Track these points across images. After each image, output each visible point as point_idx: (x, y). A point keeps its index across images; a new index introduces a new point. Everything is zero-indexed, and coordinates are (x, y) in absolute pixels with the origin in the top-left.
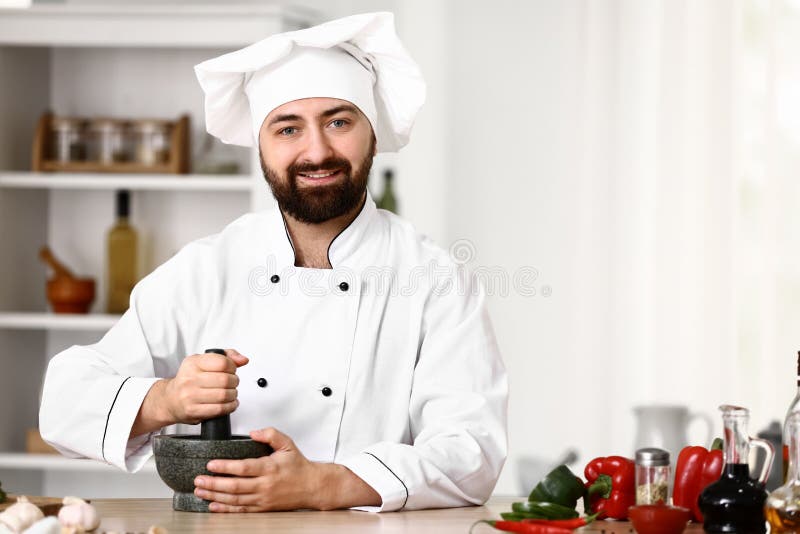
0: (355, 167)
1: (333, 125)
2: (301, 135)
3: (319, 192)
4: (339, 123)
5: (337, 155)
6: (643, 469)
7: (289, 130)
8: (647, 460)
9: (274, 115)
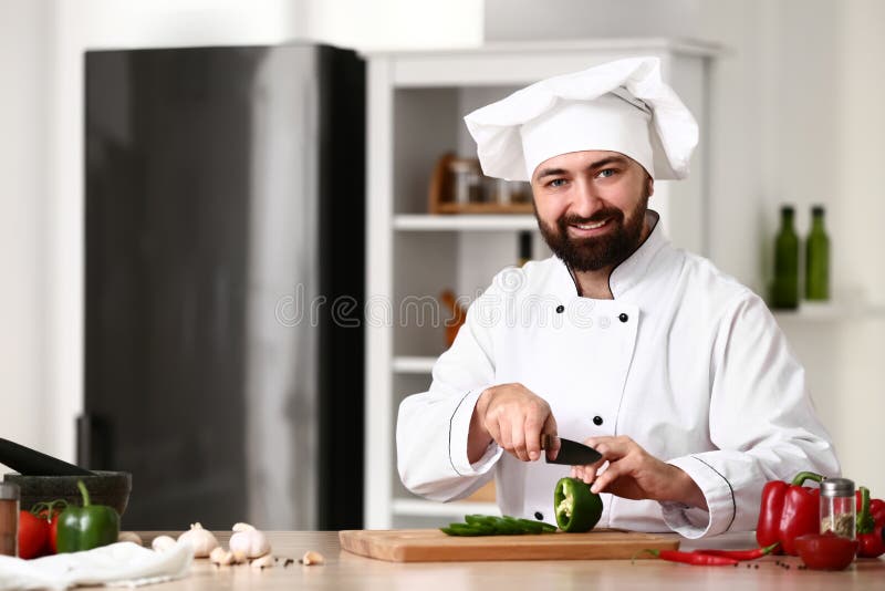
0: (628, 215)
1: (602, 175)
2: (570, 187)
3: (590, 243)
4: (608, 172)
5: (607, 206)
6: (827, 500)
7: (559, 182)
8: (830, 490)
9: (542, 169)
